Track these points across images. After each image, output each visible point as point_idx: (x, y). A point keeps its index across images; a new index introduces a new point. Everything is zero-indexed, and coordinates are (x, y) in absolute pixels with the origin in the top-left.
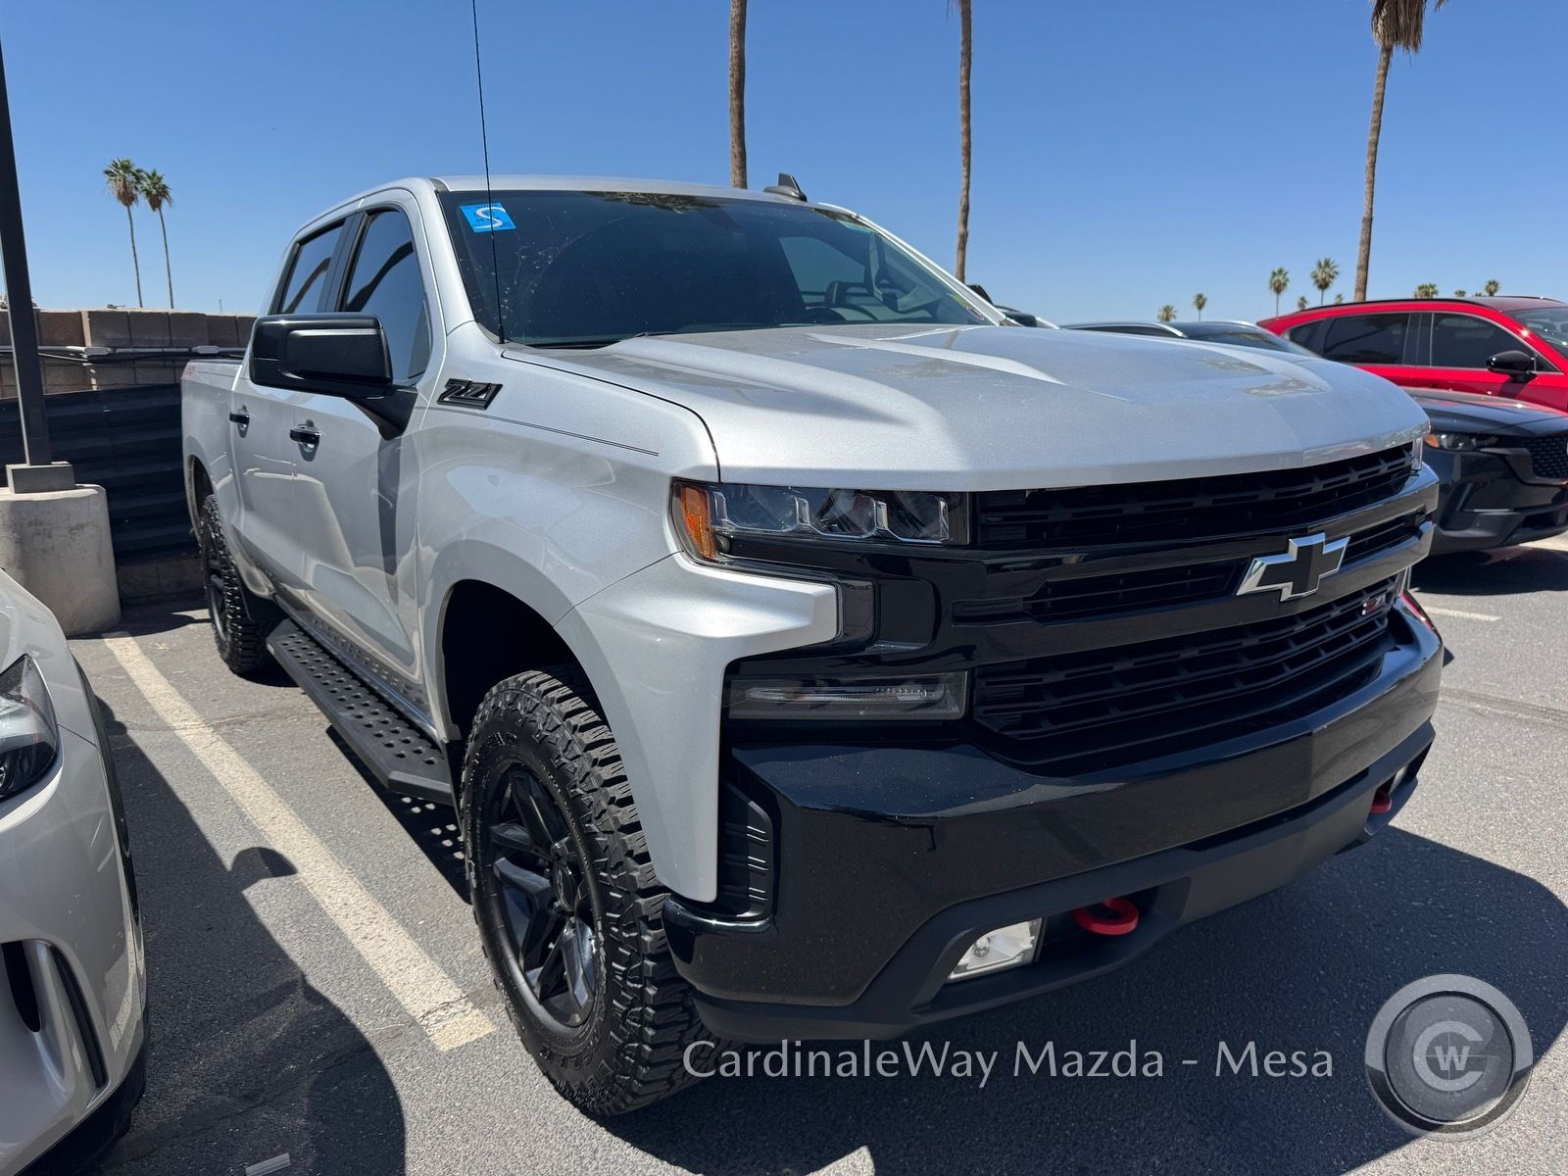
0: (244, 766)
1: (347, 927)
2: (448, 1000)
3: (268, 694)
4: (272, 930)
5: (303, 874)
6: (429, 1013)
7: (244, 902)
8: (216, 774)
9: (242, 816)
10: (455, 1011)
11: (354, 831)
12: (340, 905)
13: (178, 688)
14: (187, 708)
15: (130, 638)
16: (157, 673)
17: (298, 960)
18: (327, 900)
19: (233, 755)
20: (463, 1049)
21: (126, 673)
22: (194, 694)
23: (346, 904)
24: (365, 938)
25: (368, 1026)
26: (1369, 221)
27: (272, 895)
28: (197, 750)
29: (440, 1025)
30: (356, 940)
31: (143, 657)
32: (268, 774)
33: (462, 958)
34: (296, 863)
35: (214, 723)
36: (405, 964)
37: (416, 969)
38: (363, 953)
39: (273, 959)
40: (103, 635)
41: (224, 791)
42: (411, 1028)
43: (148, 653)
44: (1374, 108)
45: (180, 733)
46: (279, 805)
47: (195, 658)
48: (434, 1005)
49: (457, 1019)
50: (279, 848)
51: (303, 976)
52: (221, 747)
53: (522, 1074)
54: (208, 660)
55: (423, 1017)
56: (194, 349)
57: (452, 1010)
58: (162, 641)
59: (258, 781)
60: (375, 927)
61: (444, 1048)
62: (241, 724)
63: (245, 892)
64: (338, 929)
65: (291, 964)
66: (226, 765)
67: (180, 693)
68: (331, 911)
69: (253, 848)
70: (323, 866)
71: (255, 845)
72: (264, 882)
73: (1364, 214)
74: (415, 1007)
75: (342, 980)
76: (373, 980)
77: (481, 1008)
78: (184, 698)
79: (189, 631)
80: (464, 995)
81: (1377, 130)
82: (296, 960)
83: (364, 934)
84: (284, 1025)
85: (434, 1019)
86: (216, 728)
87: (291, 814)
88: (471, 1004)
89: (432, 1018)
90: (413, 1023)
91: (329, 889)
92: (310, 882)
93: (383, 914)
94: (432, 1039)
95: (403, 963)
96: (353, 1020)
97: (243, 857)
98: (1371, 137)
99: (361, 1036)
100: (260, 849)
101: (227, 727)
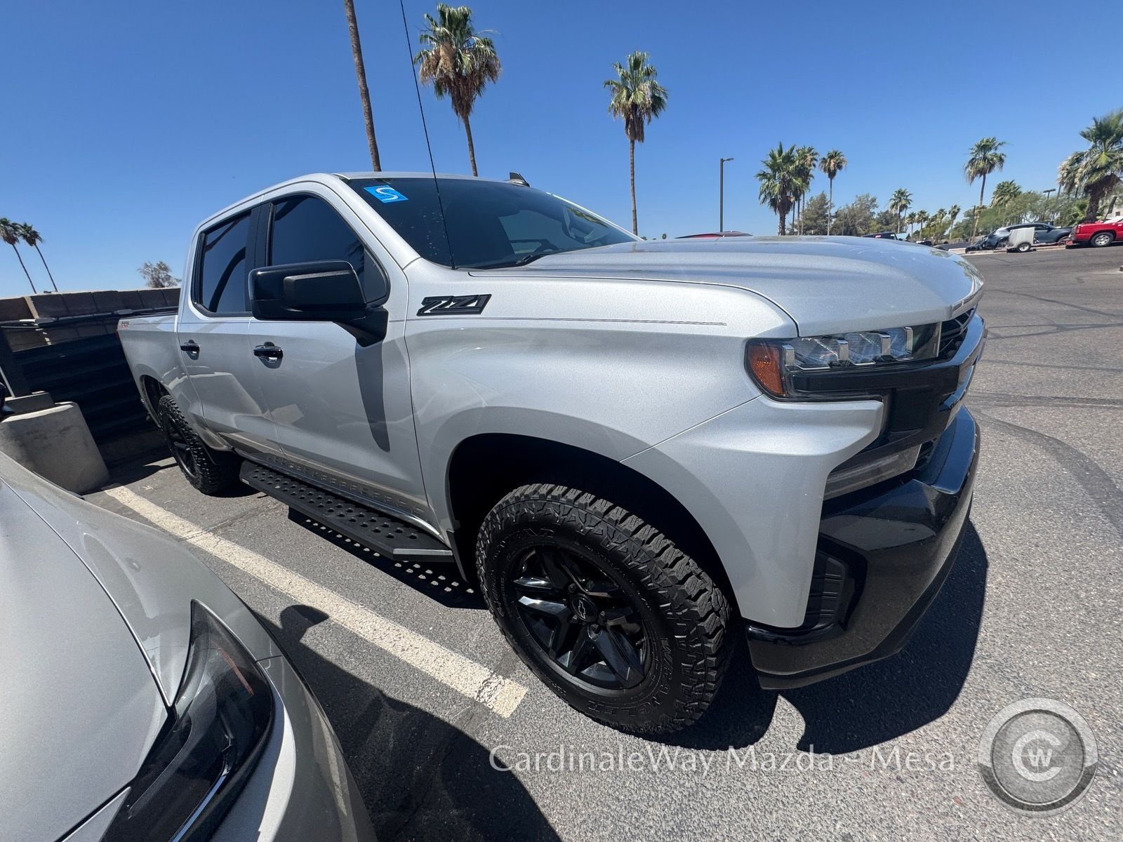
0: (248, 553)
1: (386, 645)
2: (485, 679)
3: (236, 503)
4: (337, 663)
5: (334, 616)
6: (480, 692)
7: (306, 649)
8: (232, 563)
9: (267, 587)
10: (495, 685)
11: (347, 578)
12: (372, 631)
13: (173, 512)
14: (187, 523)
15: (123, 487)
16: (153, 505)
17: (369, 681)
18: (361, 631)
19: (237, 547)
20: (518, 711)
21: (131, 509)
22: (186, 513)
23: (375, 630)
24: (403, 650)
25: (450, 715)
26: (635, 211)
27: (322, 638)
28: (210, 550)
29: (493, 698)
30: (398, 654)
31: (138, 497)
32: (267, 554)
33: (472, 645)
34: (325, 610)
35: (211, 528)
36: (441, 661)
37: (450, 662)
38: (409, 662)
39: (352, 685)
40: (102, 488)
41: (244, 574)
42: (476, 708)
43: (141, 493)
44: (631, 166)
45: (192, 541)
46: (288, 573)
47: (175, 490)
48: (478, 685)
49: (499, 690)
50: (306, 602)
51: (381, 692)
52: (224, 544)
53: (566, 716)
54: (183, 489)
55: (478, 696)
56: (115, 312)
57: (493, 685)
58: (147, 483)
59: (264, 561)
60: (404, 640)
61: (506, 715)
62: (230, 526)
63: (302, 641)
64: (381, 649)
65: (366, 685)
66: (236, 555)
67: (176, 514)
68: (369, 637)
69: (289, 607)
70: (343, 607)
71: (289, 605)
72: (310, 630)
73: (633, 209)
74: (470, 691)
75: (408, 685)
76: (427, 679)
77: (509, 677)
78: (181, 517)
79: (161, 474)
80: (492, 672)
81: (633, 174)
82: (368, 681)
83: (400, 648)
84: (392, 735)
85: (486, 695)
86: (214, 532)
87: (300, 577)
88: (501, 677)
89: (485, 694)
90: (475, 703)
91: (357, 623)
92: (342, 621)
93: (404, 631)
94: (494, 710)
95: (438, 660)
96: (435, 714)
97: (285, 615)
98: (631, 178)
99: (447, 725)
100: (293, 607)
101: (223, 529)
